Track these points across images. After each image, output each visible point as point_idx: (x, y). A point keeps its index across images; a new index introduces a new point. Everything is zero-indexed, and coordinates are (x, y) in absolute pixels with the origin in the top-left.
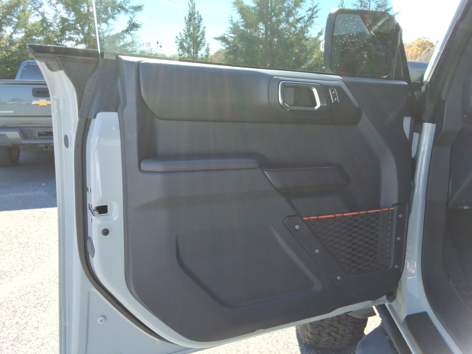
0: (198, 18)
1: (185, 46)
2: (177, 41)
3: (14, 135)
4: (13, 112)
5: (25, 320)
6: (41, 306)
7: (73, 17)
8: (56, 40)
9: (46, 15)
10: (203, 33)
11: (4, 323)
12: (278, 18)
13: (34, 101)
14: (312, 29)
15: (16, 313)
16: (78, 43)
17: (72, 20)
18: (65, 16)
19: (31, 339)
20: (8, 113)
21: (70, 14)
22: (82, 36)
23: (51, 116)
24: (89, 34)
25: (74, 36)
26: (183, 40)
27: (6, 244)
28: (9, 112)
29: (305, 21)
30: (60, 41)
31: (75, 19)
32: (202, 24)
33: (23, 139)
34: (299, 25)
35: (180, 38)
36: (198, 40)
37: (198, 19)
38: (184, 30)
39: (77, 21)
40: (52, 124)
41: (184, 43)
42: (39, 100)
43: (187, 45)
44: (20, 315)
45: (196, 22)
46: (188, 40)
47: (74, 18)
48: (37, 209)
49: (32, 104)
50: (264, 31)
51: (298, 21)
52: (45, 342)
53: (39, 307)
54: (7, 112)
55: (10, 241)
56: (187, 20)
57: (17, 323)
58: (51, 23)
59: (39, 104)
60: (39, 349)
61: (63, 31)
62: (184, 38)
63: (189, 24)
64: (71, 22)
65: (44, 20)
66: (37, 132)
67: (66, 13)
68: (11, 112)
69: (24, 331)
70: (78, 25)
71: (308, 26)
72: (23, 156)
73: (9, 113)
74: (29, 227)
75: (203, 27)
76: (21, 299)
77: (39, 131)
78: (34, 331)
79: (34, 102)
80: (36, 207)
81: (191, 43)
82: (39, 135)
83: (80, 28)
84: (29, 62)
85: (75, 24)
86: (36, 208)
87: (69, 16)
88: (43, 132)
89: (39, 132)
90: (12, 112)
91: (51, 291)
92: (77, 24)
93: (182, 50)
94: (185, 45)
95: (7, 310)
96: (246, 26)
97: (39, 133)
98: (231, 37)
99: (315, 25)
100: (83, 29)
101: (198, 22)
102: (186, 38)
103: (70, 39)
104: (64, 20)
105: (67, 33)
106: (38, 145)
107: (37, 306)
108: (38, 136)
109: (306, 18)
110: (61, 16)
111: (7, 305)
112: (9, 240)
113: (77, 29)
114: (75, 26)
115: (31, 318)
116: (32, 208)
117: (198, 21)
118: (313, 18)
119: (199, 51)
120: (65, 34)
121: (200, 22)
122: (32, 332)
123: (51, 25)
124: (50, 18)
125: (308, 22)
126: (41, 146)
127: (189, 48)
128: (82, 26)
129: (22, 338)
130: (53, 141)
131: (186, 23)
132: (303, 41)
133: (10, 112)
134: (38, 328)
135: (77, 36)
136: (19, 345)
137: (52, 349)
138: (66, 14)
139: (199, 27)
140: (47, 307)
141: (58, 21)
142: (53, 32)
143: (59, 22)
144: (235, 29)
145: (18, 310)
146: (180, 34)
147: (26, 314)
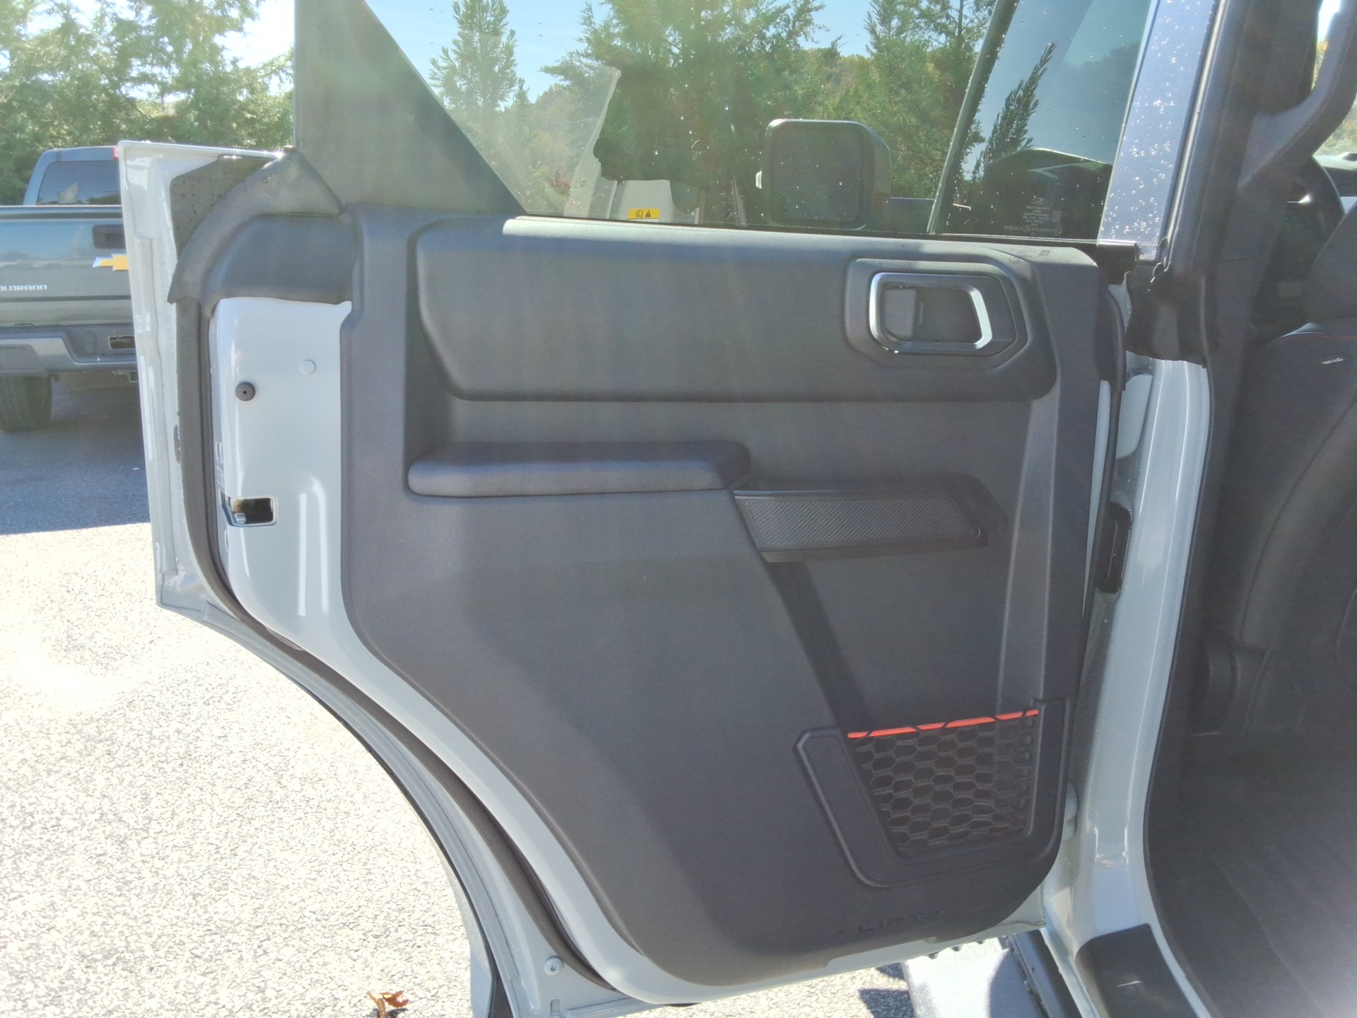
0: (493, 7)
1: (460, 87)
2: (435, 73)
3: (50, 348)
4: (46, 287)
5: (195, 727)
6: (219, 701)
7: (150, 18)
8: (105, 82)
9: (73, 15)
10: (509, 51)
11: (150, 733)
12: (716, 13)
13: (97, 258)
14: (807, 40)
15: (168, 715)
16: (165, 89)
17: (148, 27)
18: (128, 15)
19: (218, 754)
20: (33, 291)
21: (141, 8)
22: (175, 70)
23: (128, 297)
24: (194, 63)
25: (156, 70)
26: (453, 68)
27: (95, 596)
28: (36, 287)
29: (787, 21)
30: (116, 86)
31: (155, 24)
32: (506, 24)
33: (74, 355)
34: (771, 32)
35: (442, 63)
36: (496, 69)
37: (493, 11)
38: (455, 42)
39: (164, 28)
40: (131, 317)
41: (456, 78)
42: (109, 256)
43: (464, 84)
44: (180, 718)
45: (488, 19)
46: (467, 72)
47: (154, 21)
48: (141, 523)
49: (94, 266)
50: (678, 48)
51: (769, 19)
52: (248, 757)
53: (216, 703)
54: (30, 288)
55: (103, 590)
56: (461, 12)
57: (179, 732)
58: (89, 36)
59: (111, 267)
60: (240, 769)
61: (124, 57)
62: (457, 64)
63: (470, 23)
64: (144, 33)
65: (69, 27)
66: (109, 337)
67: (131, 8)
68: (40, 288)
69: (199, 743)
70: (166, 40)
71: (797, 34)
72: (60, 402)
73: (36, 291)
74: (136, 561)
75: (509, 32)
76: (171, 692)
77: (114, 336)
78: (220, 742)
79: (99, 262)
80: (136, 520)
81: (476, 78)
82: (113, 346)
83: (170, 49)
84: (58, 154)
85: (157, 38)
86: (139, 523)
87: (138, 14)
88: (123, 338)
89: (115, 338)
90: (43, 287)
91: (233, 676)
92: (162, 36)
93: (450, 99)
94: (461, 84)
95: (147, 712)
96: (628, 35)
97: (113, 341)
98: (590, 67)
99: (816, 29)
100: (179, 51)
101: (492, 19)
102: (463, 64)
103: (144, 79)
104: (123, 27)
105: (136, 62)
106: (113, 372)
107: (211, 702)
108: (111, 349)
109: (791, 12)
110: (116, 14)
111: (143, 703)
112: (99, 588)
113: (163, 50)
114: (157, 43)
115: (204, 722)
116: (129, 523)
117: (494, 14)
118: (810, 10)
119: (500, 102)
120: (130, 66)
121: (498, 20)
122: (216, 744)
123: (89, 40)
124: (85, 22)
125: (797, 24)
126: (120, 373)
127: (470, 93)
128: (177, 43)
129: (198, 754)
130: (136, 360)
131: (461, 22)
132: (786, 73)
133: (38, 287)
134: (226, 736)
135: (164, 71)
136: (198, 765)
137: (267, 767)
138: (130, 10)
139: (496, 33)
140: (234, 702)
141: (109, 28)
142: (95, 60)
143: (112, 34)
144: (600, 45)
145: (171, 711)
146: (445, 51)
147: (193, 717)
